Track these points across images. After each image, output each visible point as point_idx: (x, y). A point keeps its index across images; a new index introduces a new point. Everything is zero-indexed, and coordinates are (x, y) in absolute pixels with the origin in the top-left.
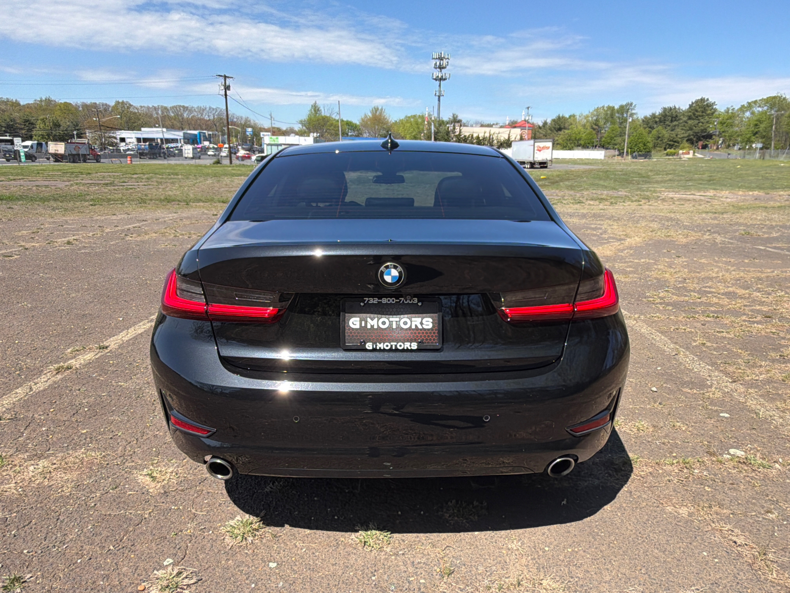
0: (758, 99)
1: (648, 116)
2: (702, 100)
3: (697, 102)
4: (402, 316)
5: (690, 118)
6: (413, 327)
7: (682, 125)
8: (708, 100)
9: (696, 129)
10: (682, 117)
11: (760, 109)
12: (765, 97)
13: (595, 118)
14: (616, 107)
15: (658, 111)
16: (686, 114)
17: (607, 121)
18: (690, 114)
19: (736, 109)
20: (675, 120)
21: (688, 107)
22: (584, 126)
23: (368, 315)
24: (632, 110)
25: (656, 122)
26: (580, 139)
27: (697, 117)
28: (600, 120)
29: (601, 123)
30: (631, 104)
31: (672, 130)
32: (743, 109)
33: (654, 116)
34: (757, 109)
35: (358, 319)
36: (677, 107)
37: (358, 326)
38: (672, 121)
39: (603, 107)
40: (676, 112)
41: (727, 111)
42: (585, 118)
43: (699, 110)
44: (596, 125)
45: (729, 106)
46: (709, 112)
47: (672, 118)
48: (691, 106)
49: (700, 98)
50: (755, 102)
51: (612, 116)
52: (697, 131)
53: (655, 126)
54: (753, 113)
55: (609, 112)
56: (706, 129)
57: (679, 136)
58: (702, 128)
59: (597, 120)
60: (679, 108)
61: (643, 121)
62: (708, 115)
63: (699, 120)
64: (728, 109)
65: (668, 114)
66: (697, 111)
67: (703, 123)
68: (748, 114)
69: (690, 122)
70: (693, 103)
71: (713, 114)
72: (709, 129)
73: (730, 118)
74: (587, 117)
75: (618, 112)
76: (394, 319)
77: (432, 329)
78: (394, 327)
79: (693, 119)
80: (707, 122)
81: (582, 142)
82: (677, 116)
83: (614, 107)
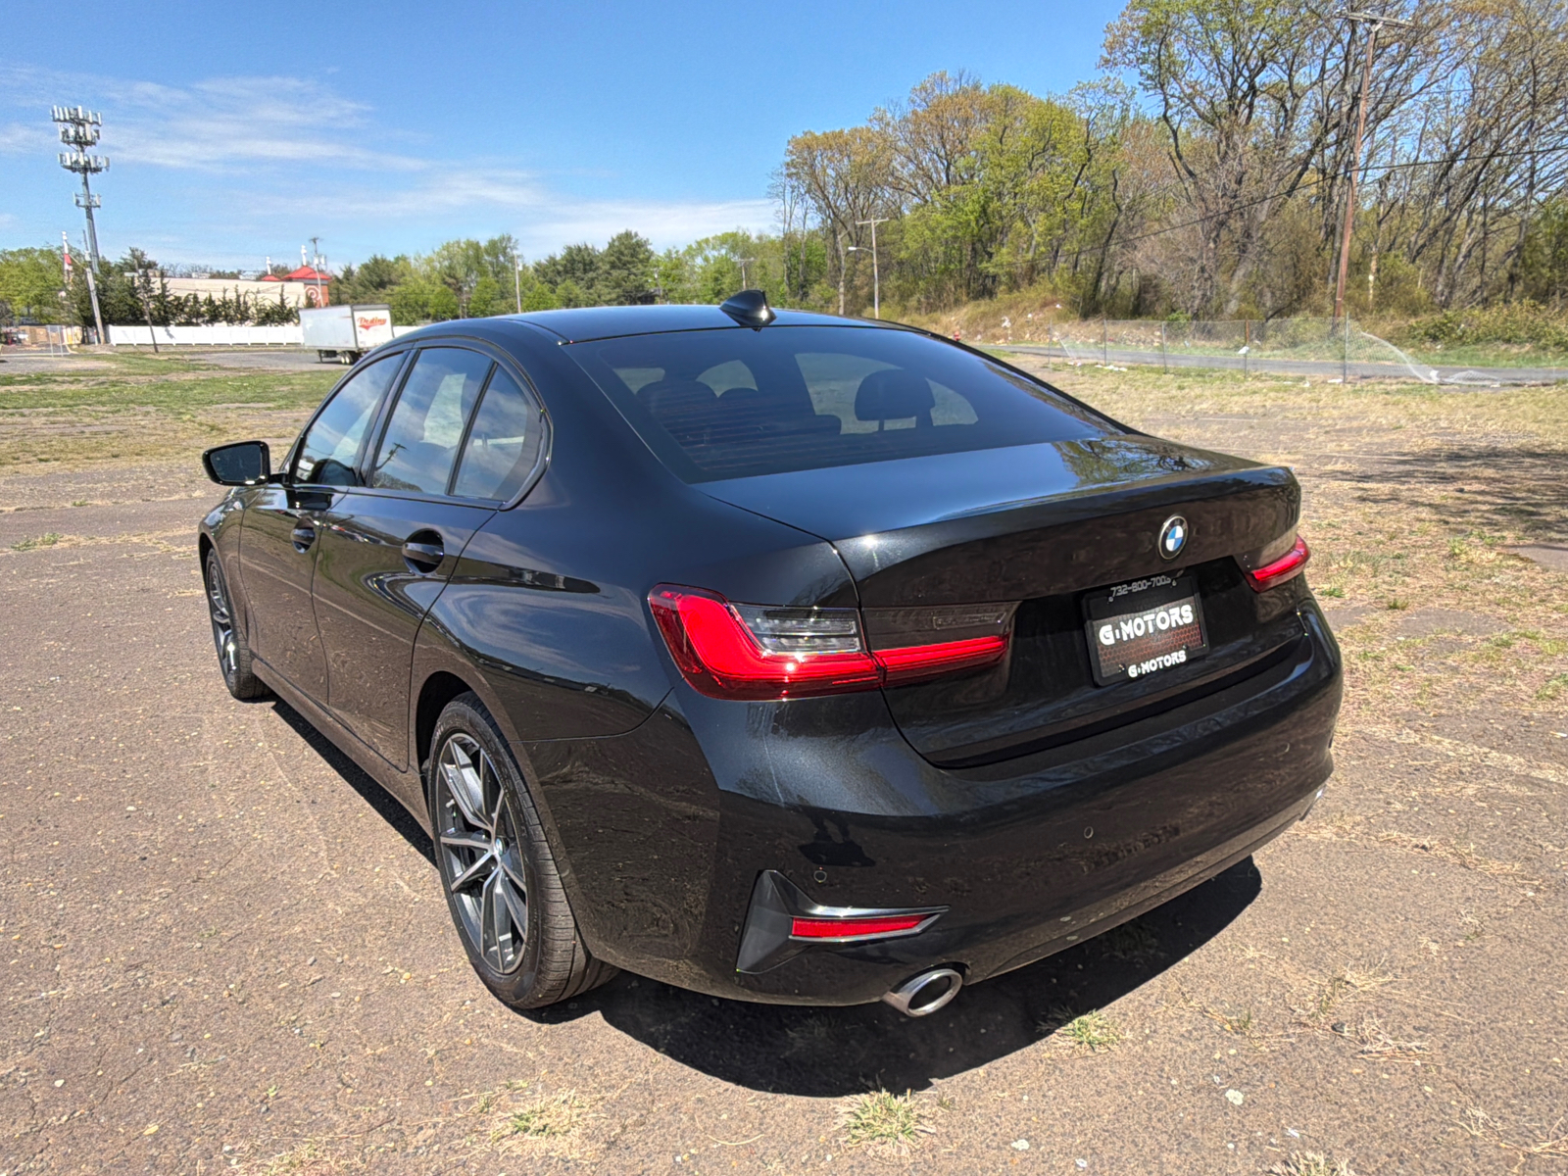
0: (710, 236)
1: (543, 261)
2: (628, 235)
3: (620, 238)
4: (1157, 609)
5: (613, 266)
6: (1174, 625)
7: (603, 277)
8: (636, 235)
9: (628, 286)
10: (600, 264)
11: (716, 254)
12: (719, 234)
13: (446, 263)
14: (483, 244)
15: (559, 253)
16: (607, 259)
17: (470, 269)
18: (613, 258)
19: (681, 252)
20: (591, 270)
21: (606, 246)
22: (428, 278)
23: (1120, 617)
24: (512, 249)
25: (559, 273)
26: (425, 305)
27: (625, 265)
28: (458, 267)
29: (461, 273)
30: (509, 239)
31: (588, 288)
32: (691, 252)
33: (553, 261)
34: (712, 254)
35: (1109, 627)
36: (590, 246)
37: (1111, 641)
38: (585, 271)
39: (458, 243)
40: (589, 254)
41: (669, 255)
42: (428, 264)
43: (626, 252)
44: (450, 276)
45: (671, 248)
46: (641, 256)
47: (585, 265)
48: (611, 246)
49: (622, 231)
50: (707, 241)
51: (478, 259)
52: (629, 289)
53: (559, 280)
54: (706, 259)
55: (471, 253)
56: (642, 286)
57: (603, 298)
58: (636, 283)
59: (450, 267)
60: (593, 249)
61: (536, 270)
62: (641, 261)
63: (628, 269)
64: (670, 251)
65: (577, 258)
66: (622, 253)
67: (635, 275)
68: (699, 261)
69: (615, 273)
70: (613, 241)
71: (648, 259)
72: (647, 286)
73: (676, 267)
74: (429, 261)
75: (489, 254)
76: (1149, 617)
77: (1192, 623)
78: (1151, 630)
79: (619, 268)
80: (643, 274)
81: (432, 311)
82: (592, 262)
83: (478, 243)
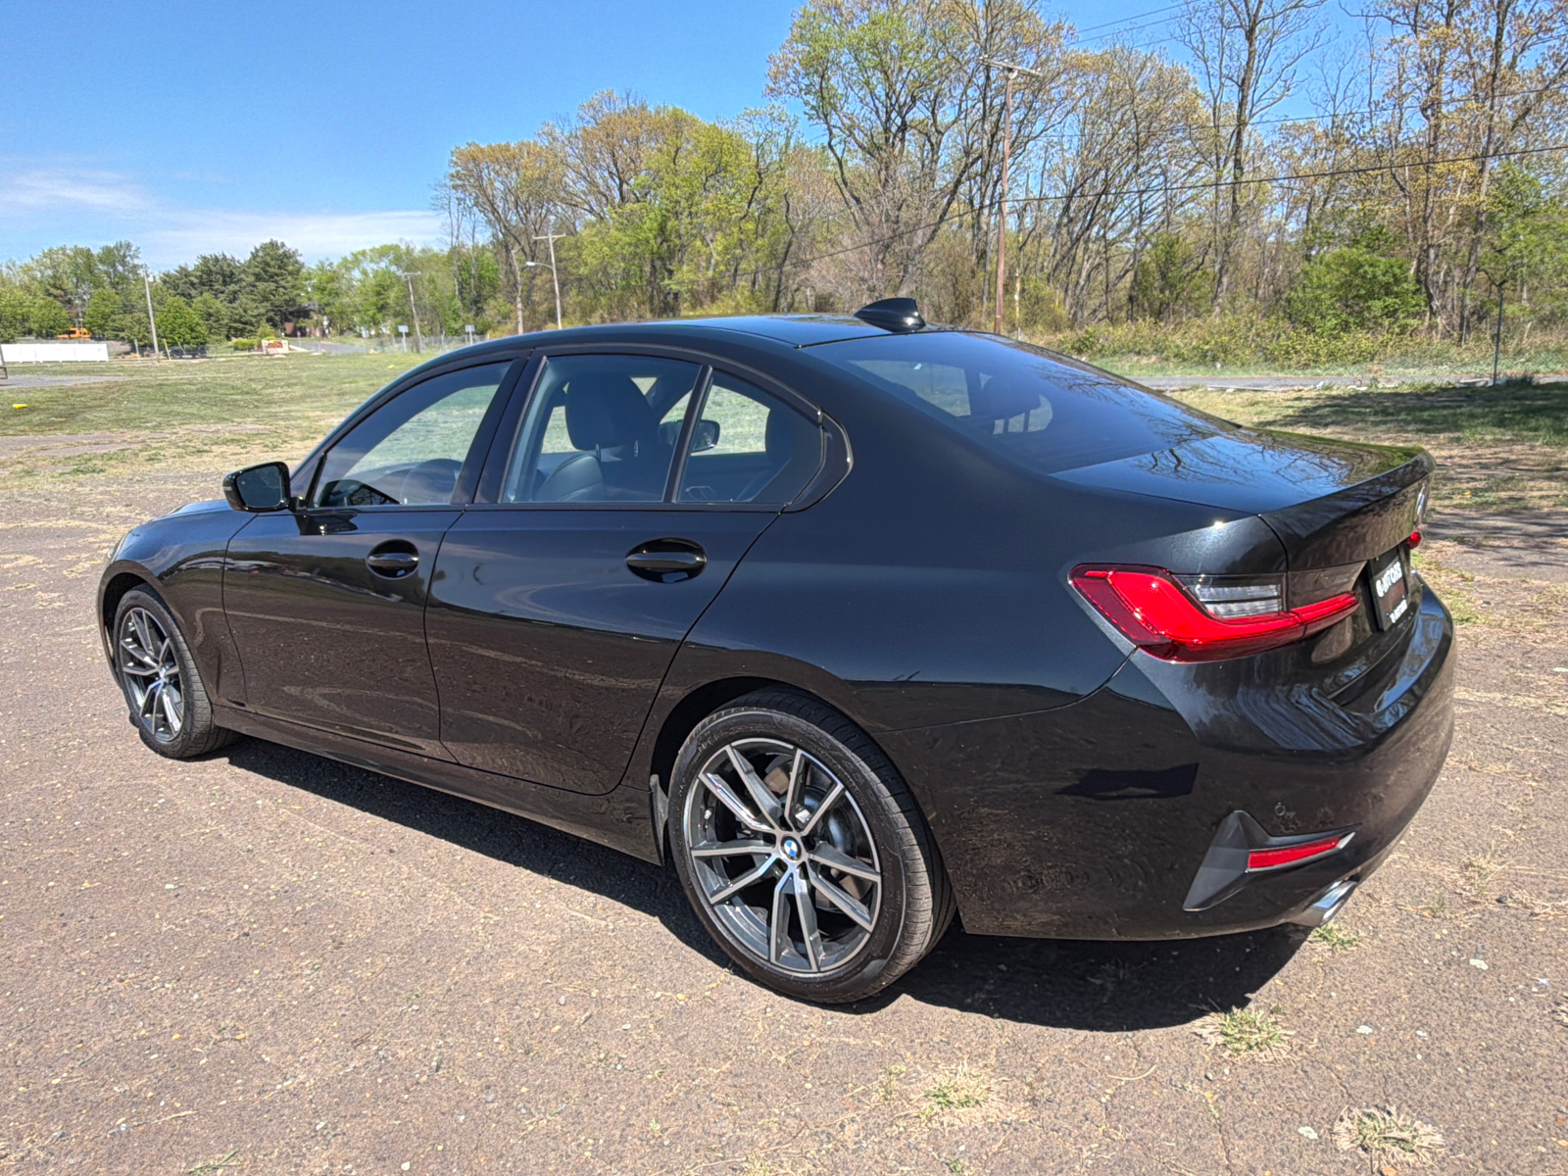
0: (368, 248)
1: (173, 272)
2: (273, 245)
3: (264, 248)
5: (258, 277)
7: (248, 289)
8: (283, 245)
9: (278, 300)
10: (243, 276)
11: (375, 267)
12: (377, 246)
13: (50, 272)
14: (96, 251)
15: (192, 263)
16: (251, 271)
17: (80, 280)
18: (257, 270)
19: (335, 264)
20: (232, 282)
21: (248, 256)
22: (27, 289)
24: (132, 258)
25: (193, 284)
26: (25, 319)
27: (272, 277)
28: (64, 277)
29: (69, 285)
30: (128, 246)
31: (231, 302)
32: (348, 264)
33: (184, 272)
34: (370, 267)
36: (229, 257)
38: (225, 283)
39: (63, 249)
40: (229, 265)
41: (322, 269)
42: (25, 272)
43: (272, 263)
44: (54, 286)
45: (323, 259)
46: (290, 268)
47: (224, 276)
48: (254, 256)
49: (267, 240)
50: (363, 253)
51: (90, 269)
52: (277, 303)
53: (193, 292)
54: (365, 273)
55: (80, 261)
56: (294, 301)
57: (249, 312)
58: (287, 297)
59: (54, 277)
60: (233, 259)
61: (165, 282)
62: (290, 273)
63: (276, 282)
64: (322, 263)
65: (214, 269)
66: (268, 264)
67: (284, 287)
68: (357, 274)
69: (261, 285)
70: (257, 251)
71: (298, 271)
72: (298, 299)
73: (332, 280)
74: (27, 270)
75: (101, 261)
79: (265, 281)
80: (293, 287)
81: (35, 326)
82: (232, 274)
83: (89, 250)
